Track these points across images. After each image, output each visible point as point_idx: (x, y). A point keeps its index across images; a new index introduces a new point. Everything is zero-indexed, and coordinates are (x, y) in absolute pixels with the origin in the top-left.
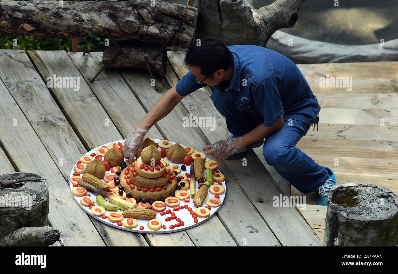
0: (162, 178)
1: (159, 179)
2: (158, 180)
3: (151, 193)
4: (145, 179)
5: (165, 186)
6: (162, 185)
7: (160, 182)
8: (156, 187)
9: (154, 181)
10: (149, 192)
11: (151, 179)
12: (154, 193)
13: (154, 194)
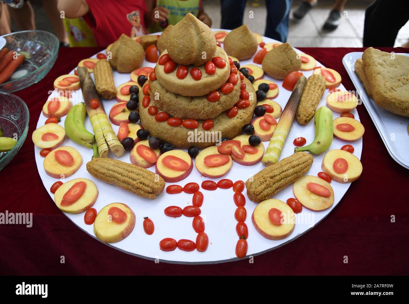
0: (205, 101)
1: (197, 102)
2: (193, 102)
3: (168, 127)
4: (165, 92)
5: (209, 120)
6: (201, 116)
7: (197, 109)
8: (186, 118)
9: (183, 103)
10: (165, 125)
11: (177, 95)
12: (176, 129)
13: (176, 133)
